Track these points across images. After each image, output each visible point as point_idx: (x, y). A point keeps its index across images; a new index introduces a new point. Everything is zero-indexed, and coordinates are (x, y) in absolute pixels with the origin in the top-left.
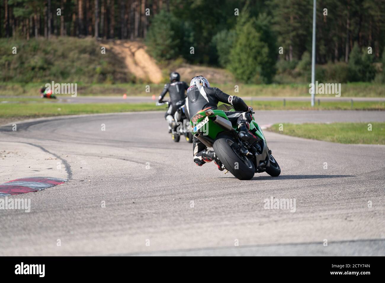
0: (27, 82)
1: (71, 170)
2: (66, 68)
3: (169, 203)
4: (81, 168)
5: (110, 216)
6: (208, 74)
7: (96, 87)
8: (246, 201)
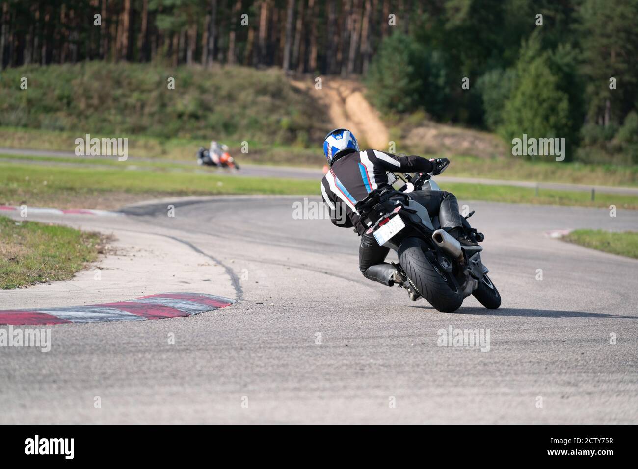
0: (168, 137)
1: (241, 285)
2: (232, 117)
3: (404, 349)
4: (257, 282)
5: (310, 365)
6: (464, 139)
7: (280, 151)
8: (534, 356)
